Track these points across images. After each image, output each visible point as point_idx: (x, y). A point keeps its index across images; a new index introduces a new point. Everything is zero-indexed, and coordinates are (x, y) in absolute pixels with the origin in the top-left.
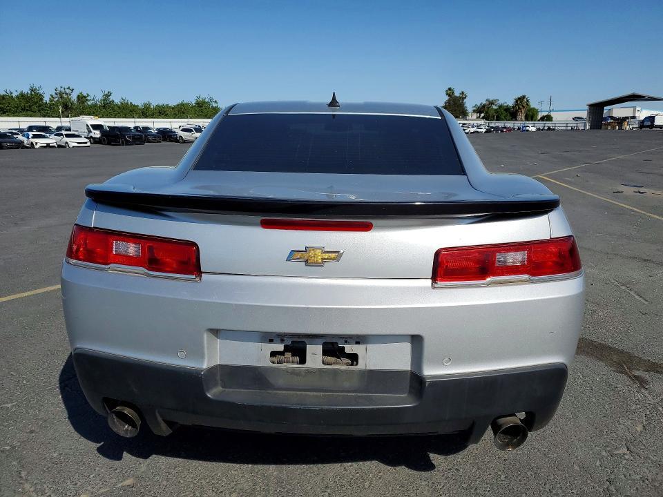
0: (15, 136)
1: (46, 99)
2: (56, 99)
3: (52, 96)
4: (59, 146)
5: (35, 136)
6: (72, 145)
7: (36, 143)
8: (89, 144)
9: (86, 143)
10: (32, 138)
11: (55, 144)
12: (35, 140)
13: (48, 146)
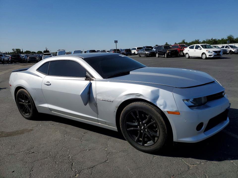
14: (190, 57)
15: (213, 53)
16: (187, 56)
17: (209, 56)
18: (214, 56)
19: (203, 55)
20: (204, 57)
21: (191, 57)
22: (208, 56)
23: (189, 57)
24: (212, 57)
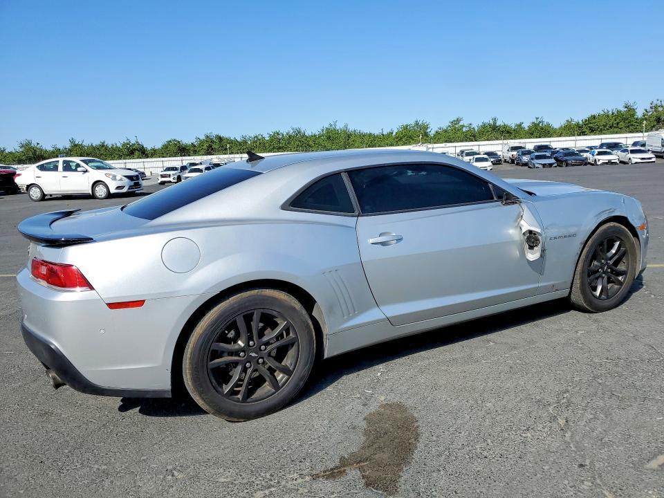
0: (582, 154)
1: (639, 114)
2: (650, 113)
3: (646, 110)
4: (621, 162)
5: (600, 154)
6: (634, 161)
7: (599, 160)
8: (653, 160)
9: (650, 158)
10: (597, 155)
11: (617, 161)
12: (599, 157)
13: (610, 163)
14: (46, 195)
15: (126, 180)
16: (35, 193)
17: (118, 188)
18: (129, 189)
19: (97, 189)
20: (101, 191)
21: (51, 195)
22: (113, 190)
23: (44, 197)
24: (125, 190)
